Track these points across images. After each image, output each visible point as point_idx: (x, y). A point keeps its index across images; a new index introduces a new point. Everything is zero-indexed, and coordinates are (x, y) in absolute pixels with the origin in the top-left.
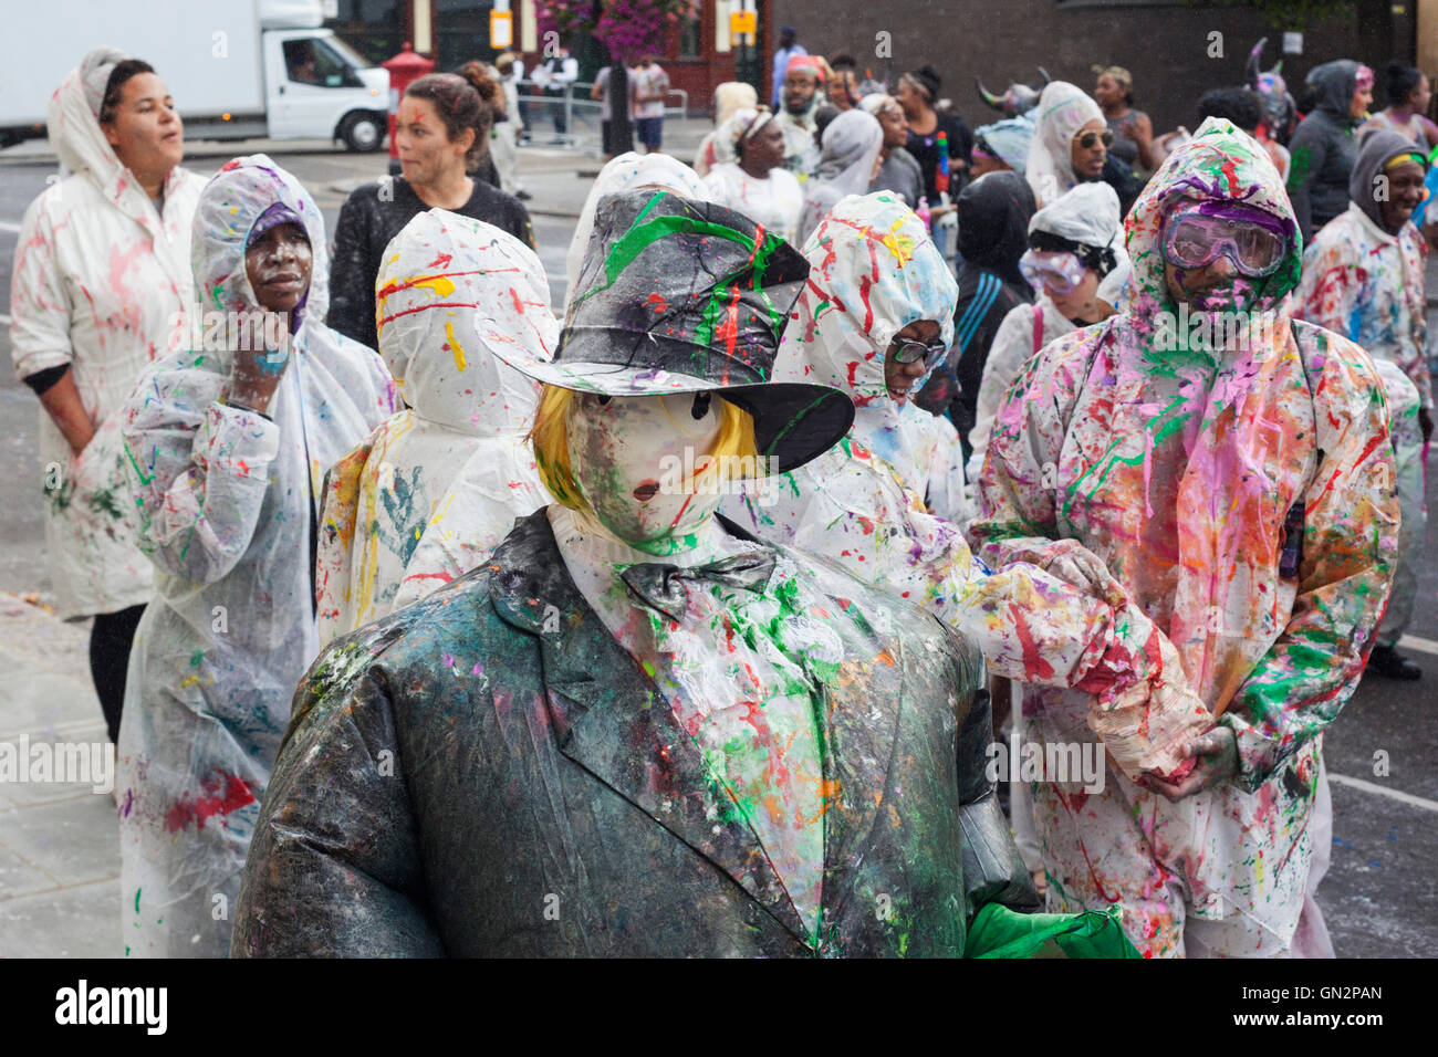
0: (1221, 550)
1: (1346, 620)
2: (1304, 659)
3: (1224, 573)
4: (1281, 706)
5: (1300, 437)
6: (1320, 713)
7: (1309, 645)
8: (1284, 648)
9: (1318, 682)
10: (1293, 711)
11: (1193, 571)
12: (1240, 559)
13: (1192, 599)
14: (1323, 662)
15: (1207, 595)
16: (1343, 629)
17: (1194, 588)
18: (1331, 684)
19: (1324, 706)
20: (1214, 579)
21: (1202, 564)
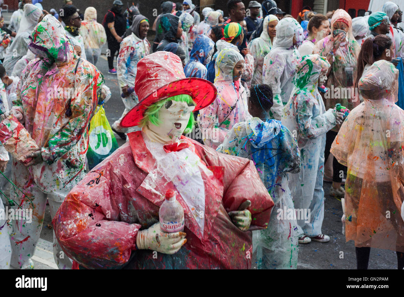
0: (47, 109)
1: (73, 127)
2: (64, 135)
3: (47, 114)
4: (55, 146)
5: (70, 84)
6: (65, 148)
7: (66, 132)
8: (60, 133)
9: (64, 141)
10: (58, 147)
11: (39, 113)
12: (52, 111)
13: (38, 119)
14: (67, 136)
15: (43, 119)
16: (72, 129)
17: (39, 117)
18: (67, 141)
19: (66, 147)
20: (45, 116)
21: (42, 112)
